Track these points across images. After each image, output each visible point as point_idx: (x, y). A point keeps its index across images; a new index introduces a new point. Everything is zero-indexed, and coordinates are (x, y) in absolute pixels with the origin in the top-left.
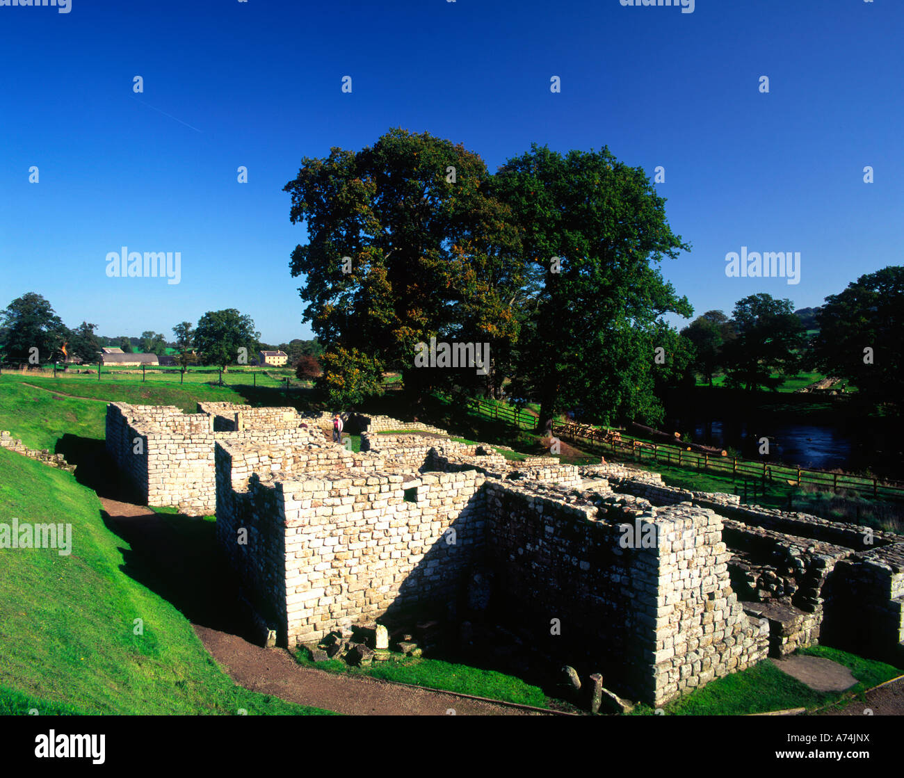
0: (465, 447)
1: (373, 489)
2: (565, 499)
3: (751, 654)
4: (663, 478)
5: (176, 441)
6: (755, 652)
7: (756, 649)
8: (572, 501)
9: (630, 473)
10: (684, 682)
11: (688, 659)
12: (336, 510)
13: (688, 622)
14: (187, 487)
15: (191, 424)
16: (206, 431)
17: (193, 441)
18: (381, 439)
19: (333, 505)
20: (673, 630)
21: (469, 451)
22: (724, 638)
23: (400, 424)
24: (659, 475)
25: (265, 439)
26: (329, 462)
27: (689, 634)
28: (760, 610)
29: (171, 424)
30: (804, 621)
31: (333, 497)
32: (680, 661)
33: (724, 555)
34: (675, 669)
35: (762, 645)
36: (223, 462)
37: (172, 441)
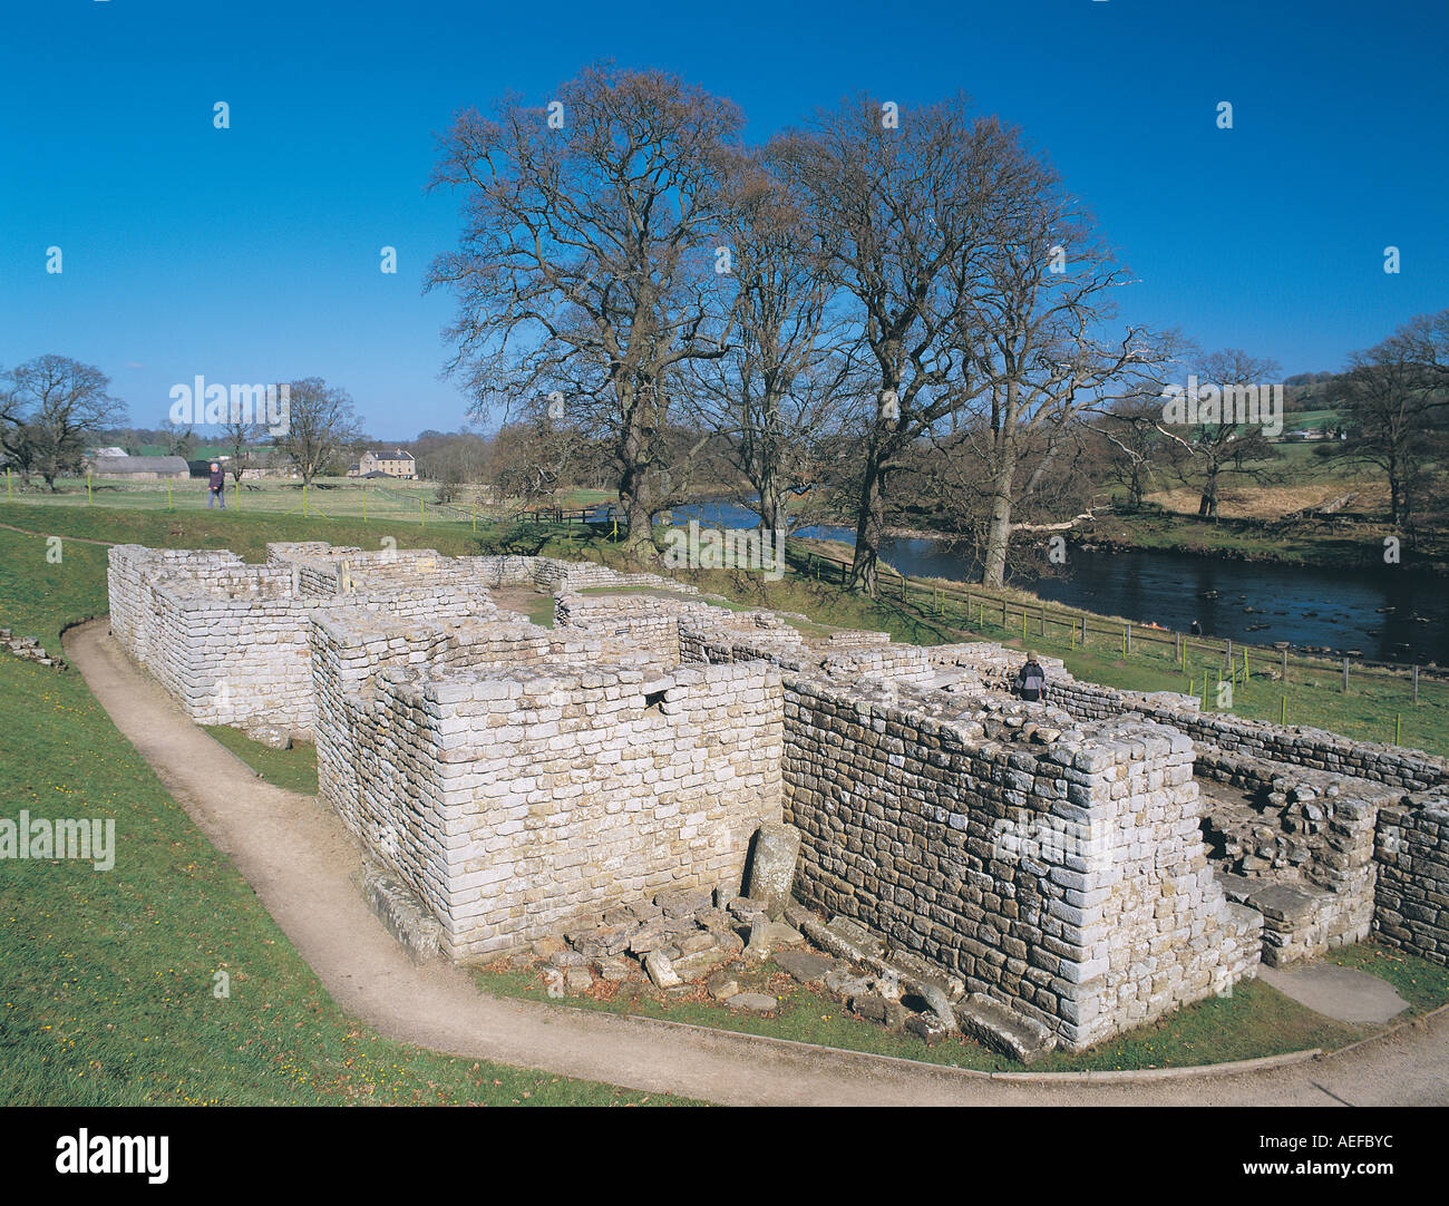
0: (731, 616)
1: (593, 695)
2: (922, 708)
3: (1233, 963)
4: (1069, 667)
5: (237, 613)
6: (1238, 960)
7: (1242, 955)
8: (935, 713)
9: (1012, 658)
10: (1123, 1010)
11: (1132, 974)
12: (532, 732)
13: (1134, 915)
14: (260, 690)
15: (260, 583)
16: (287, 593)
17: (268, 612)
18: (590, 602)
19: (525, 724)
20: (1109, 928)
21: (738, 621)
22: (1190, 939)
23: (618, 576)
24: (1061, 662)
25: (392, 606)
26: (507, 646)
27: (1134, 933)
28: (1247, 892)
29: (225, 581)
30: (1319, 909)
31: (525, 709)
32: (1118, 978)
33: (1195, 804)
34: (1111, 991)
35: (1250, 949)
36: (324, 649)
37: (230, 613)
